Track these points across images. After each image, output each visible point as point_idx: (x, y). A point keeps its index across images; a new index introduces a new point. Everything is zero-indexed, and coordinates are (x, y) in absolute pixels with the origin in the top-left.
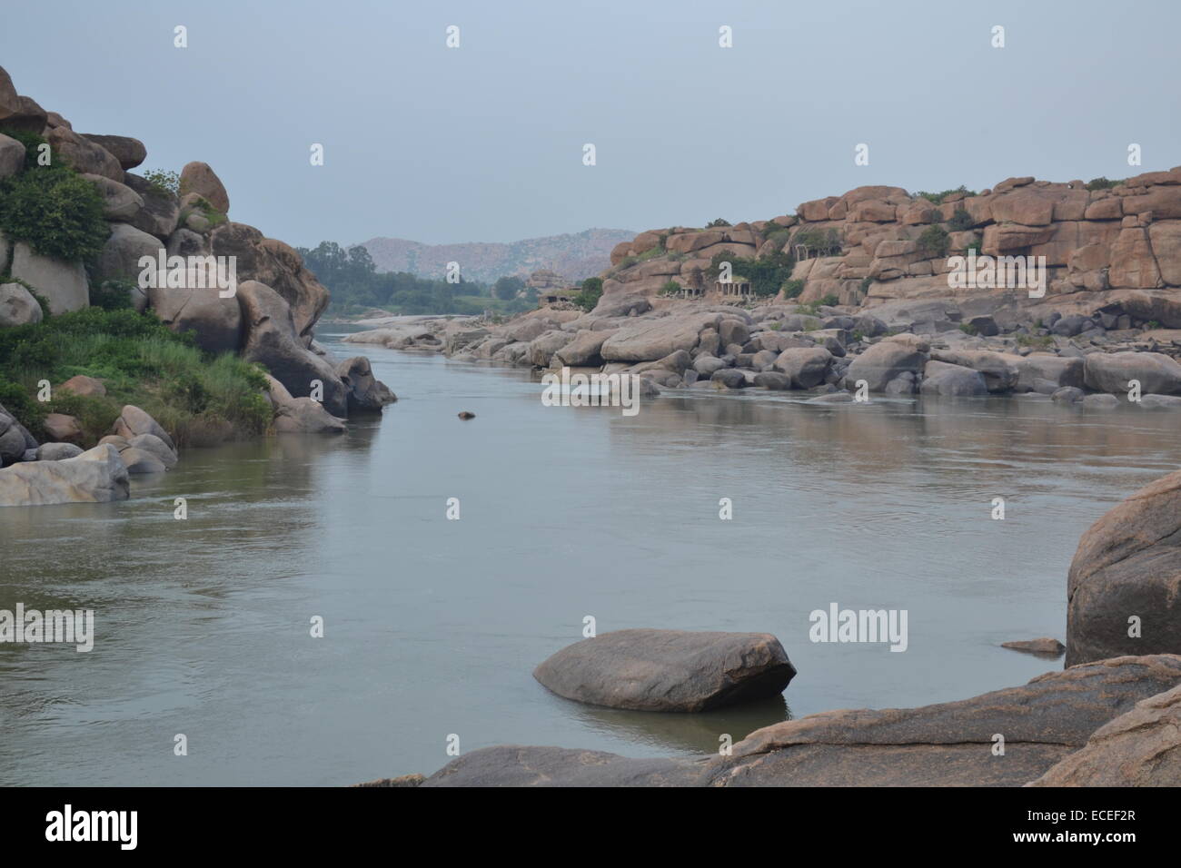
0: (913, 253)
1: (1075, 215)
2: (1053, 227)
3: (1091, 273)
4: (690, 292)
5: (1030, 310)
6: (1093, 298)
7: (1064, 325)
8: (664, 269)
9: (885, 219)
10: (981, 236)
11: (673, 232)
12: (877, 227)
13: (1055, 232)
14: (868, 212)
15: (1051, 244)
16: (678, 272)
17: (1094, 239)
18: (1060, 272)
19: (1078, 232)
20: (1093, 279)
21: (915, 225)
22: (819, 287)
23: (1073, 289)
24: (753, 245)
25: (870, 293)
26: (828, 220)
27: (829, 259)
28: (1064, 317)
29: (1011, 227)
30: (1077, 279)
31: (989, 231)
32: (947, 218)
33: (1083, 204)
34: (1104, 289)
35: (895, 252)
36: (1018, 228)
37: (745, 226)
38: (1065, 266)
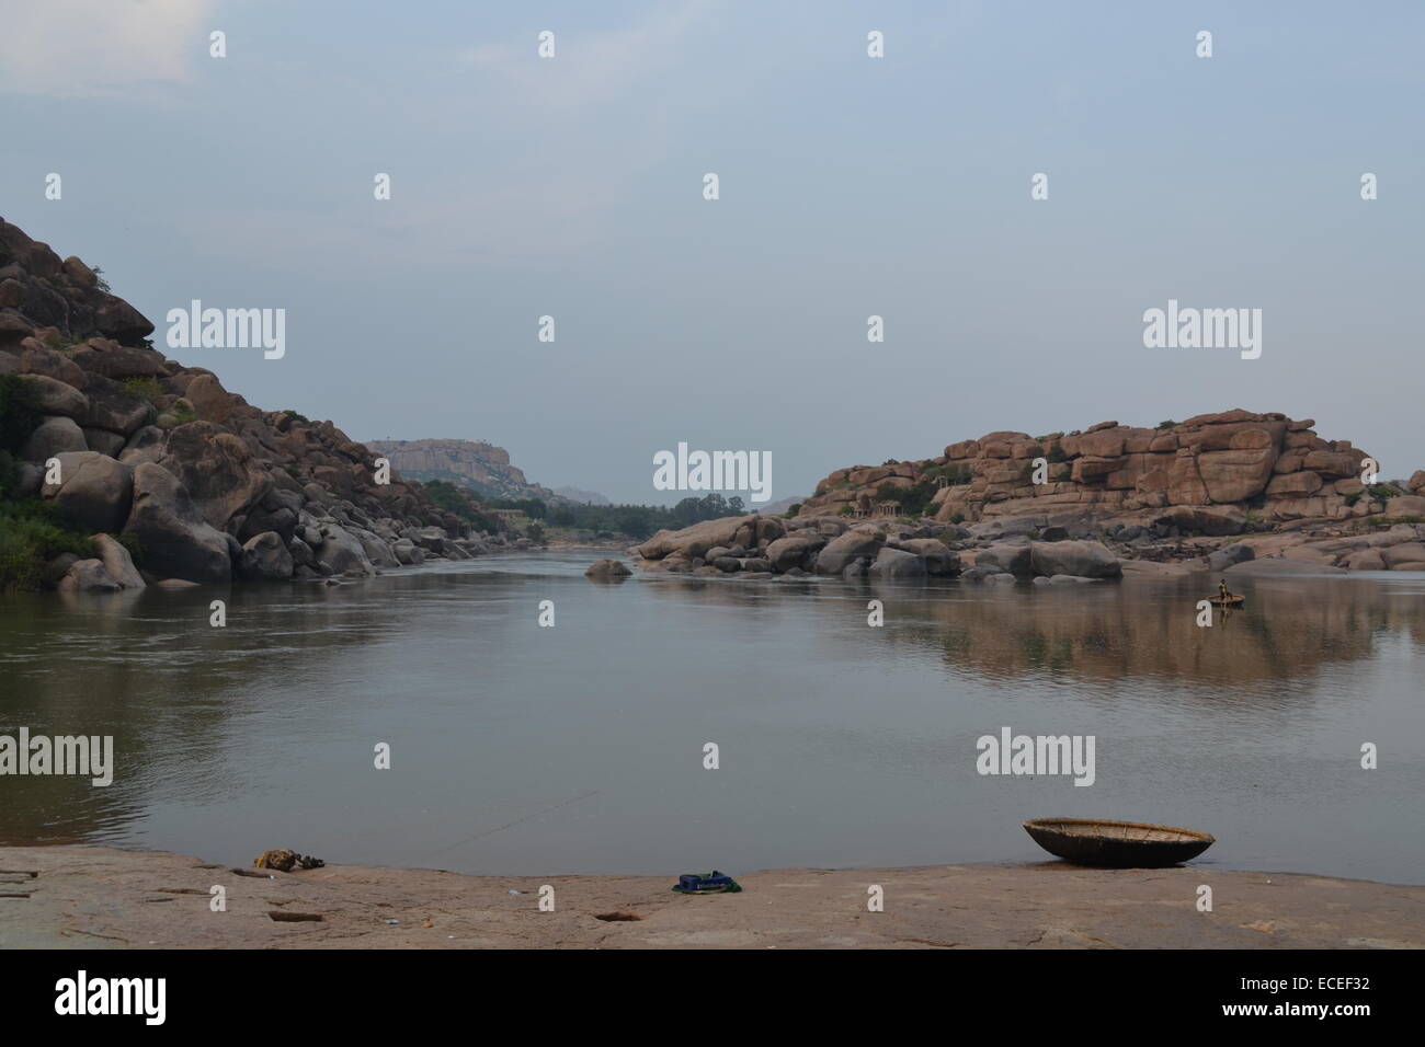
0: (1017, 480)
1: (1143, 449)
2: (1124, 458)
3: (1154, 493)
4: (860, 513)
5: (1102, 523)
6: (1153, 513)
7: (1125, 534)
8: (843, 496)
9: (1003, 455)
10: (1071, 466)
11: (854, 469)
12: (998, 461)
13: (1126, 461)
14: (991, 451)
15: (1123, 472)
16: (854, 498)
17: (1156, 467)
18: (1130, 494)
19: (1144, 461)
20: (1155, 498)
21: (1022, 459)
22: (951, 507)
23: (1139, 506)
24: (912, 478)
25: (985, 511)
26: (965, 458)
27: (961, 487)
28: (1127, 527)
29: (1091, 459)
30: (1141, 498)
31: (1077, 462)
32: (1046, 453)
33: (1149, 439)
34: (1163, 506)
35: (1003, 480)
36: (1096, 459)
37: (908, 464)
38: (1134, 489)
